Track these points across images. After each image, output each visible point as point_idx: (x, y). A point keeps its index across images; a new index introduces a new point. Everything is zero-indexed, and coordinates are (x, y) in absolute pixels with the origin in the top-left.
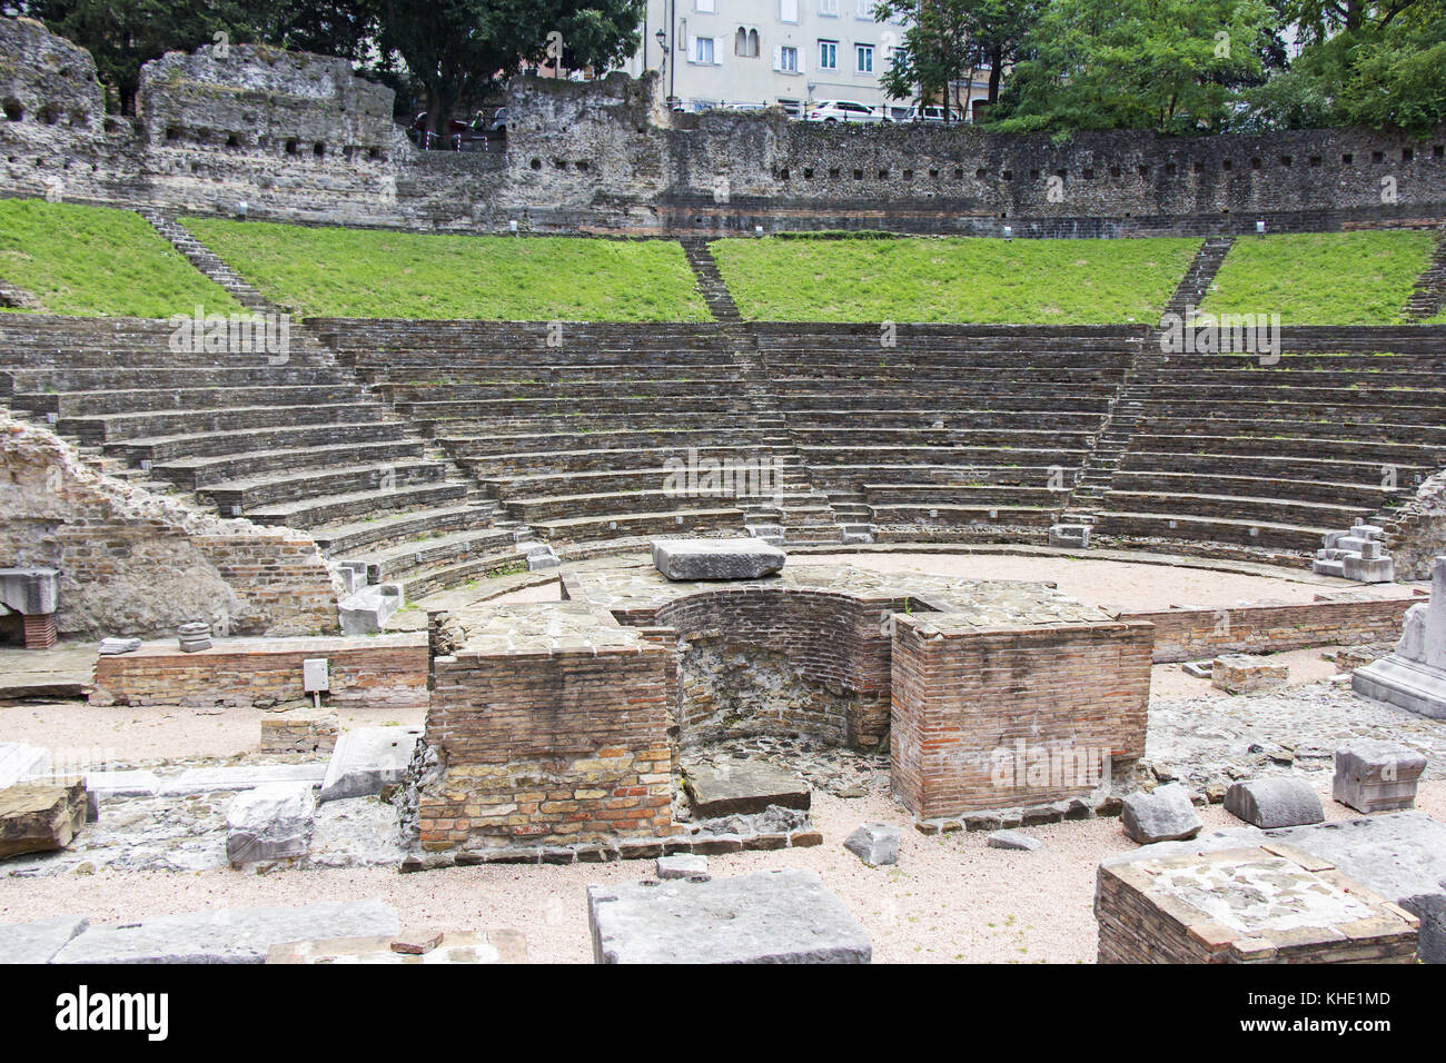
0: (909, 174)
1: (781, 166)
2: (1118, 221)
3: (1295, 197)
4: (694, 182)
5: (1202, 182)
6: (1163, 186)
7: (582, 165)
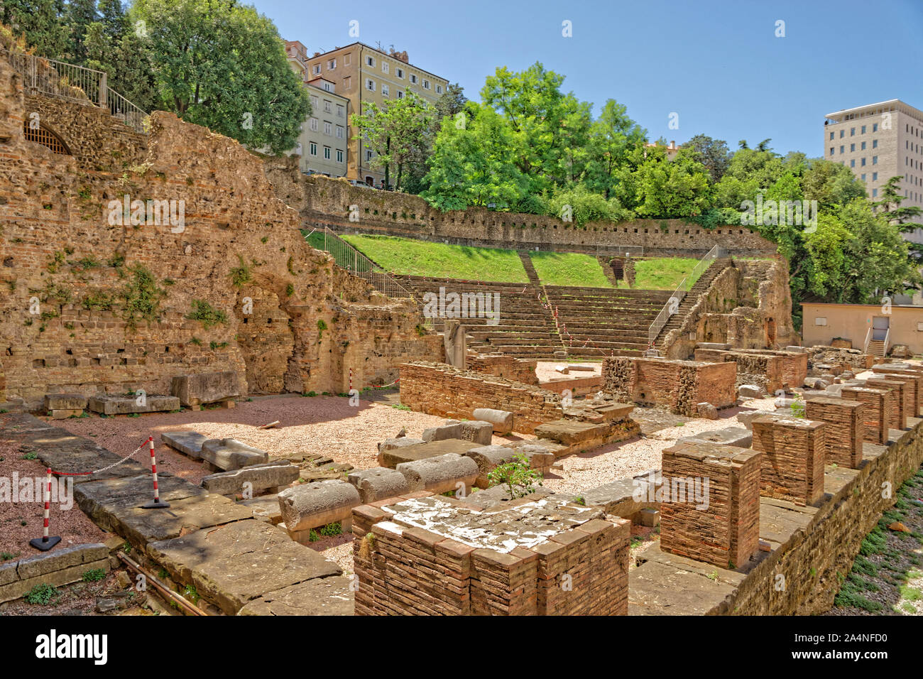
0: (395, 214)
1: (347, 205)
2: (474, 240)
3: (538, 238)
4: (314, 208)
5: (506, 229)
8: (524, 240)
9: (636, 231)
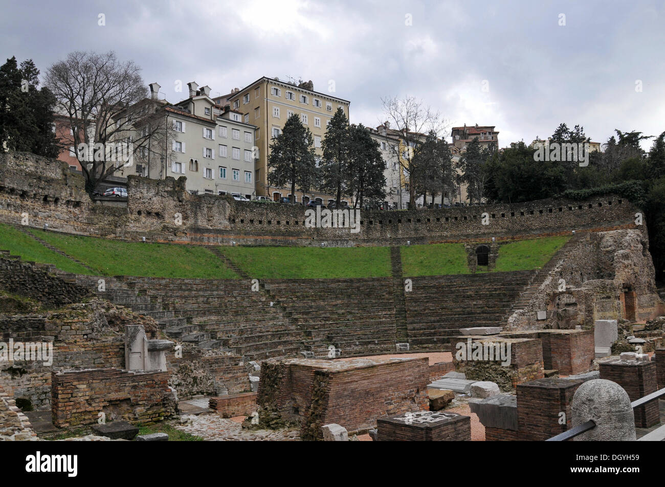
0: (279, 223)
1: (232, 218)
2: (353, 240)
3: (413, 232)
4: (200, 223)
5: (382, 227)
6: (369, 228)
7: (158, 214)
8: (400, 236)
9: (503, 215)
